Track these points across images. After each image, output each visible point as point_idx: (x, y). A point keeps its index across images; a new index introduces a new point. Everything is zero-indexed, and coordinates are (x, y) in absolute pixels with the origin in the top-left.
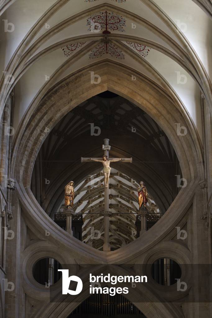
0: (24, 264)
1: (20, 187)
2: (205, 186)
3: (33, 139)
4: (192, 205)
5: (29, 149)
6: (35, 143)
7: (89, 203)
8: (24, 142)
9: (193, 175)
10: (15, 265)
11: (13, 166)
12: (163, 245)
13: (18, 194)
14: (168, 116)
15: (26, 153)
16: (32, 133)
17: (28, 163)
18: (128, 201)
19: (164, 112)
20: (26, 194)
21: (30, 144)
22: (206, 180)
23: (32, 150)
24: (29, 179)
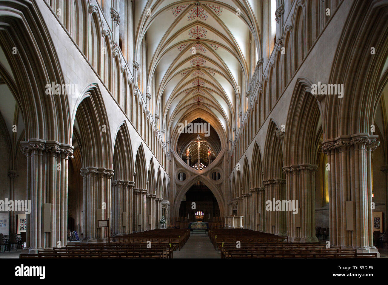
0: (175, 175)
1: (173, 151)
2: (228, 150)
3: (176, 136)
4: (224, 156)
5: (175, 139)
6: (177, 137)
7: (192, 145)
8: (174, 137)
9: (224, 146)
10: (173, 175)
11: (171, 145)
12: (215, 168)
13: (173, 154)
14: (217, 127)
15: (175, 140)
16: (176, 134)
17: (175, 143)
18: (205, 144)
19: (216, 126)
20: (175, 153)
21: (176, 137)
22: (228, 149)
23: (177, 139)
24: (176, 148)
